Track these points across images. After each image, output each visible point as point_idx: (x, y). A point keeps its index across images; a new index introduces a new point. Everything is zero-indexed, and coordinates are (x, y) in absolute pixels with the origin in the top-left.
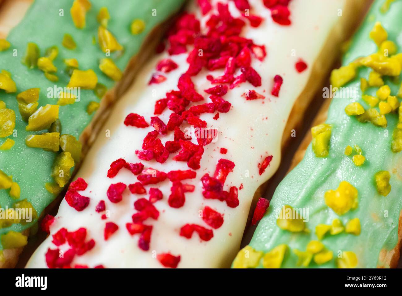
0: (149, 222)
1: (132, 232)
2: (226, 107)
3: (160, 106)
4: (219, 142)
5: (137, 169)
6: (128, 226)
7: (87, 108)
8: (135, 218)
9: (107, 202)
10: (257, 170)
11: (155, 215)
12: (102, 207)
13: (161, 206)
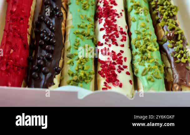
0: (115, 41)
1: (114, 44)
2: (116, 20)
3: (104, 25)
4: (118, 25)
5: (108, 35)
6: (112, 44)
7: (92, 27)
8: (113, 42)
9: (106, 42)
10: (126, 29)
11: (116, 40)
12: (106, 43)
13: (116, 38)
